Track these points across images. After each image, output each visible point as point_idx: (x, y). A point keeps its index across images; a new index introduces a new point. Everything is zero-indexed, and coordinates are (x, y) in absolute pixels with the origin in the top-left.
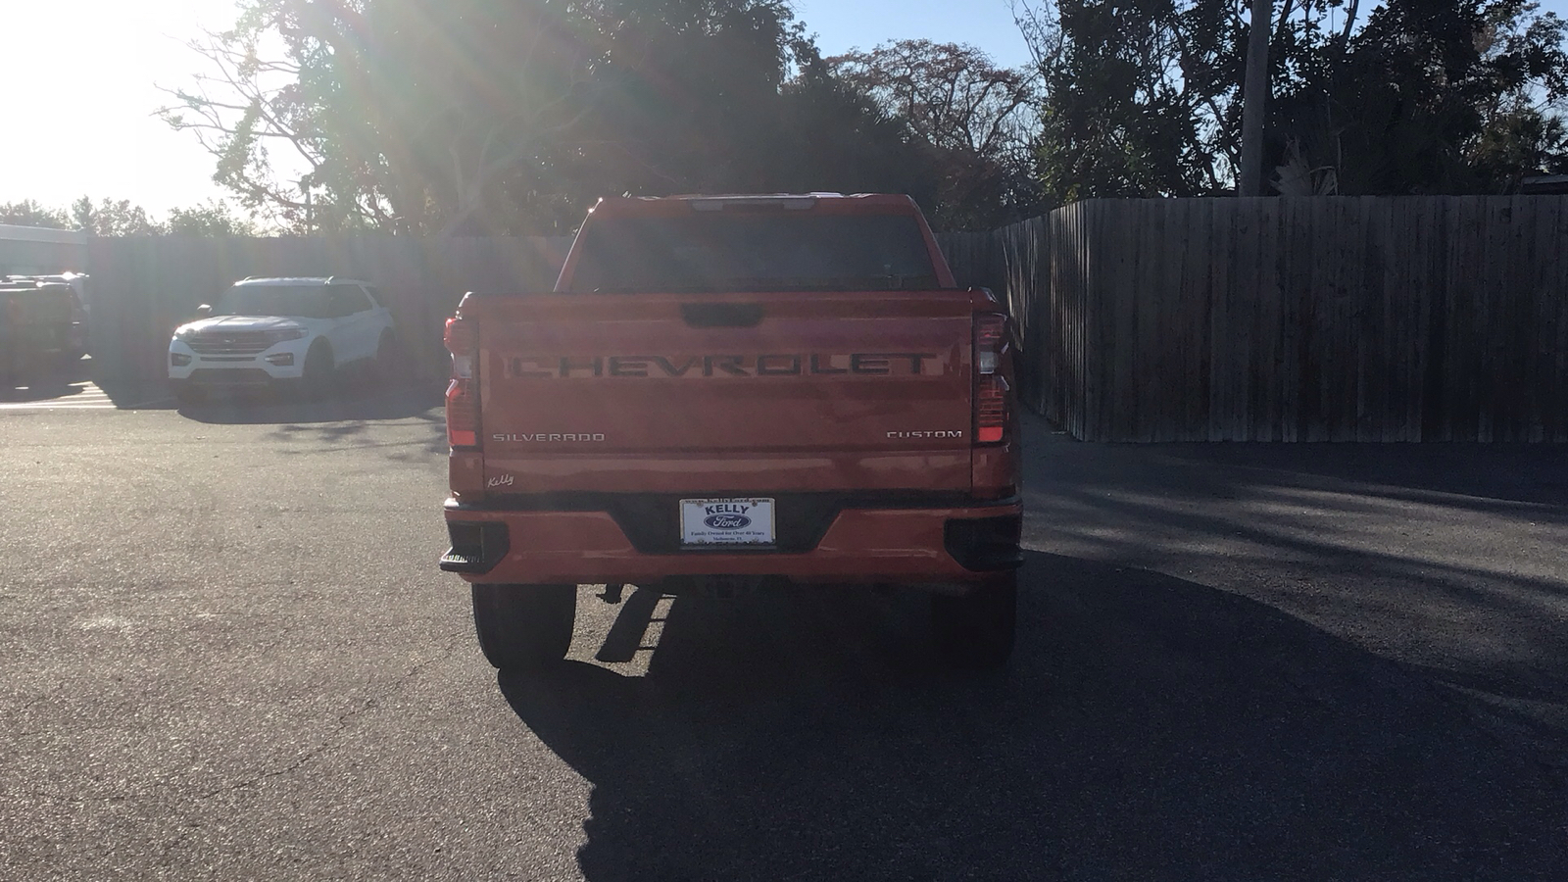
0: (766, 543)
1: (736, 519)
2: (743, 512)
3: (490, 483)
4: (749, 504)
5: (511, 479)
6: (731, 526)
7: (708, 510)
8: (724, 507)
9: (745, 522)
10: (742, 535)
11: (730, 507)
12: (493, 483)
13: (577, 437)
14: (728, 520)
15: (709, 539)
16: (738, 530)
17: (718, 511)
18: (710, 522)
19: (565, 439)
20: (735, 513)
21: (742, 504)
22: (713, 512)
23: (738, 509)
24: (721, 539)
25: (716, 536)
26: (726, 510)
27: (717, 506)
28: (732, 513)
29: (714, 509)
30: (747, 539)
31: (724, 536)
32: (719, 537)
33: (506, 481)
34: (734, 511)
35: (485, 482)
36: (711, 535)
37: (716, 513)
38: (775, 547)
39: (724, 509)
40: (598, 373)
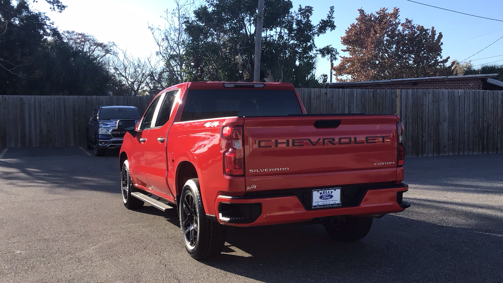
0: (338, 204)
1: (329, 195)
2: (331, 193)
3: (248, 188)
4: (333, 190)
5: (256, 186)
6: (327, 199)
7: (321, 193)
8: (325, 192)
9: (332, 197)
10: (330, 202)
11: (327, 192)
12: (249, 188)
13: (279, 169)
14: (326, 196)
15: (320, 204)
16: (329, 200)
17: (324, 193)
18: (321, 197)
19: (275, 170)
20: (329, 194)
21: (331, 190)
22: (322, 194)
23: (330, 192)
24: (324, 203)
25: (322, 202)
26: (326, 193)
27: (323, 192)
28: (328, 194)
29: (322, 193)
30: (332, 203)
31: (325, 202)
32: (323, 202)
33: (254, 187)
34: (329, 193)
35: (246, 188)
36: (321, 202)
37: (323, 194)
38: (341, 205)
39: (325, 193)
40: (288, 145)
